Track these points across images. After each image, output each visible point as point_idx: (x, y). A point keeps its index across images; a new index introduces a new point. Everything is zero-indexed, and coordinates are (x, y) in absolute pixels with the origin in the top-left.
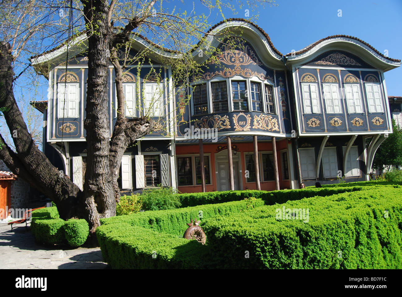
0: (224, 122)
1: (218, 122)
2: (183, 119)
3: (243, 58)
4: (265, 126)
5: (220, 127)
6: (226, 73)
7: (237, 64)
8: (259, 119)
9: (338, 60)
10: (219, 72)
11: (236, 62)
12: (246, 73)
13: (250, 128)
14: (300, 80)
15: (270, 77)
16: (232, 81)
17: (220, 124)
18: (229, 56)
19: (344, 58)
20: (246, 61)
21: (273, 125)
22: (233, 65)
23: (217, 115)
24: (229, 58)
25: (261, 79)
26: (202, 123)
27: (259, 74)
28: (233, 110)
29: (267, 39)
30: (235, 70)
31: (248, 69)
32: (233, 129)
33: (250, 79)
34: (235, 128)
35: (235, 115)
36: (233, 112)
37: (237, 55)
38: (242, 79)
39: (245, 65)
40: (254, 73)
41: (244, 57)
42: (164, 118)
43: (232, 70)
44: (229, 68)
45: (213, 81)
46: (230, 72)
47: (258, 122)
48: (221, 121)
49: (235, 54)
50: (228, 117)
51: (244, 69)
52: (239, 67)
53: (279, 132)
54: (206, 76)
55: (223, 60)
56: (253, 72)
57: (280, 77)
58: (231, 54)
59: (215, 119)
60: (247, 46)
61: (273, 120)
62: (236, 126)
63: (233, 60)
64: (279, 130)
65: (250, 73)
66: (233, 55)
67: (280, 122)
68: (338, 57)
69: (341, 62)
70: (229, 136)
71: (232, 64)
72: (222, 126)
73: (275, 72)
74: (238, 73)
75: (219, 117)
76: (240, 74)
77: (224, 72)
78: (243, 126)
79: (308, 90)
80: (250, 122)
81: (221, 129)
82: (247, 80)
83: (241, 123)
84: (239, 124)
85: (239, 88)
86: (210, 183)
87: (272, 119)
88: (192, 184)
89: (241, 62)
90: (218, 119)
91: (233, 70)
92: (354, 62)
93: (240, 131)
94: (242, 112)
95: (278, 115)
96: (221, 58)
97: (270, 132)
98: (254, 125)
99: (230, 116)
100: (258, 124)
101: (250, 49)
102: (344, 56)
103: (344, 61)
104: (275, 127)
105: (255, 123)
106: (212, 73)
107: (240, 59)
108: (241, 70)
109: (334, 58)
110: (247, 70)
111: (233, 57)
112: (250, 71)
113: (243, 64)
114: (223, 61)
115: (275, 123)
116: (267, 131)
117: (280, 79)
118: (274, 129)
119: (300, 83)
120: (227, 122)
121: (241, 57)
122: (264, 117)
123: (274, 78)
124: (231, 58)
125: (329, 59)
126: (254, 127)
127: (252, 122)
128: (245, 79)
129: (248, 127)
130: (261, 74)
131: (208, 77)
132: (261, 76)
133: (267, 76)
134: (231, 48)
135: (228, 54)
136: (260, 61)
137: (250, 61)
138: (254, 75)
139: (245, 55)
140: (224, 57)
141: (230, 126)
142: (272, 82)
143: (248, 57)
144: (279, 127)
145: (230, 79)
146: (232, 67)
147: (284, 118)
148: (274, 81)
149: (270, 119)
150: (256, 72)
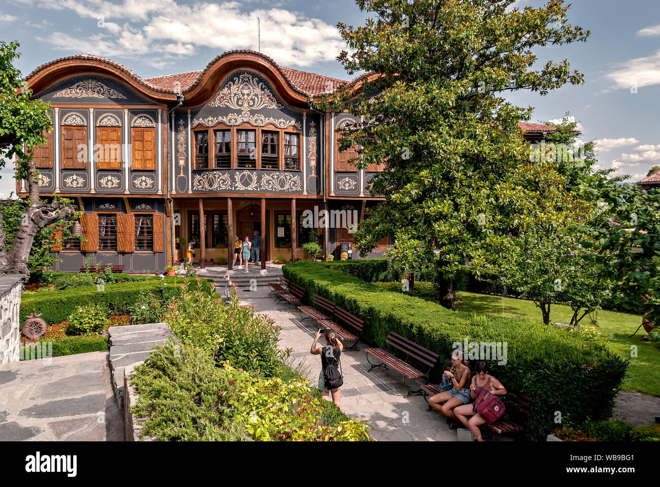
0: (224, 181)
1: (219, 180)
2: (182, 173)
3: (253, 100)
4: (278, 187)
6: (230, 119)
7: (246, 108)
8: (269, 178)
10: (223, 118)
11: (244, 105)
12: (256, 121)
14: (335, 127)
15: (295, 123)
16: (238, 130)
17: (220, 183)
18: (236, 98)
20: (258, 105)
21: (292, 185)
22: (240, 109)
23: (218, 172)
24: (236, 100)
25: (279, 126)
26: (202, 180)
27: (277, 121)
28: (236, 166)
30: (242, 117)
31: (259, 115)
33: (261, 129)
35: (237, 173)
36: (236, 170)
37: (246, 97)
38: (250, 127)
39: (256, 109)
40: (269, 119)
41: (256, 98)
43: (238, 115)
44: (235, 114)
46: (235, 119)
47: (267, 182)
48: (221, 179)
49: (243, 95)
50: (229, 175)
51: (254, 115)
52: (248, 112)
53: (302, 193)
54: (209, 121)
55: (229, 102)
57: (313, 122)
58: (238, 94)
59: (215, 177)
60: (261, 84)
61: (294, 178)
63: (240, 103)
64: (302, 190)
65: (261, 120)
66: (240, 96)
67: (305, 181)
70: (231, 198)
71: (238, 108)
72: (222, 186)
73: (305, 115)
74: (246, 120)
75: (219, 174)
76: (249, 121)
77: (228, 118)
80: (255, 183)
81: (221, 189)
82: (257, 129)
87: (292, 177)
89: (251, 106)
90: (218, 178)
91: (240, 116)
94: (246, 170)
95: (303, 172)
96: (225, 99)
97: (286, 194)
98: (261, 186)
99: (233, 174)
100: (267, 185)
101: (265, 88)
104: (295, 187)
105: (263, 184)
106: (215, 118)
107: (250, 101)
108: (249, 117)
110: (257, 116)
111: (240, 99)
112: (262, 117)
114: (228, 104)
116: (281, 192)
117: (313, 124)
118: (292, 190)
120: (228, 182)
121: (252, 99)
122: (278, 175)
123: (302, 123)
124: (238, 100)
126: (260, 189)
127: (259, 182)
128: (254, 128)
130: (280, 120)
131: (210, 123)
132: (280, 123)
133: (290, 122)
134: (239, 87)
135: (235, 94)
136: (280, 103)
137: (264, 103)
138: (268, 121)
139: (256, 95)
140: (230, 99)
141: (231, 186)
142: (299, 128)
143: (261, 98)
144: (302, 187)
145: (235, 128)
146: (239, 112)
147: (312, 176)
148: (302, 127)
149: (288, 177)
150: (272, 118)
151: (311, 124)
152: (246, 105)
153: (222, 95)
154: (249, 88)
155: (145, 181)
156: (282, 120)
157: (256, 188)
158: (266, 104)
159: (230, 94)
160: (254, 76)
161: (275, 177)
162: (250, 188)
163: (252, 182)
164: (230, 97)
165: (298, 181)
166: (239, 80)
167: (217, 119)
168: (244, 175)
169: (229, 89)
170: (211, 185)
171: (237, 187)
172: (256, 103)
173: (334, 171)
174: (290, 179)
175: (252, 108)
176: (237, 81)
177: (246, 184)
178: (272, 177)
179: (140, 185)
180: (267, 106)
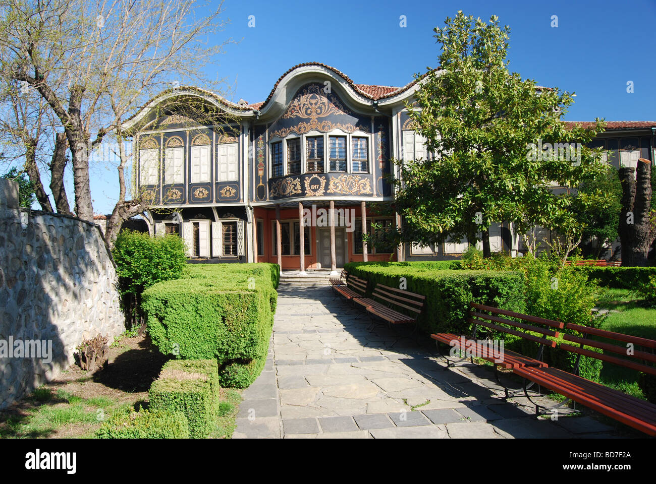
0: (295, 185)
1: (290, 185)
2: (261, 182)
3: (320, 108)
4: (346, 189)
5: (292, 192)
6: (300, 128)
7: (314, 116)
8: (337, 181)
10: (294, 127)
11: (312, 114)
12: (324, 127)
13: (324, 193)
14: (401, 127)
15: (363, 127)
16: (307, 138)
17: (292, 188)
18: (305, 107)
21: (361, 187)
22: (309, 118)
23: (290, 178)
24: (305, 109)
25: (346, 131)
26: (277, 187)
27: (344, 126)
28: (305, 172)
29: (349, 83)
30: (311, 124)
31: (326, 122)
32: (303, 194)
33: (328, 134)
34: (306, 193)
35: (307, 178)
36: (305, 174)
37: (314, 105)
38: (318, 134)
39: (323, 116)
40: (336, 125)
41: (323, 106)
42: (238, 183)
43: (307, 124)
44: (304, 123)
45: (287, 138)
46: (304, 127)
47: (335, 184)
49: (311, 104)
50: (299, 180)
51: (321, 122)
52: (316, 120)
53: (371, 195)
54: (282, 132)
55: (298, 112)
56: (334, 125)
57: (381, 125)
58: (307, 105)
59: (287, 183)
61: (363, 180)
62: (308, 191)
63: (309, 112)
64: (371, 193)
65: (329, 126)
66: (309, 106)
67: (374, 183)
70: (301, 202)
71: (307, 117)
72: (293, 191)
73: (373, 119)
74: (314, 127)
75: (291, 180)
76: (316, 128)
77: (299, 127)
78: (315, 190)
79: (412, 141)
80: (324, 186)
81: (292, 193)
82: (324, 134)
83: (314, 187)
84: (310, 187)
85: (316, 145)
86: (309, 254)
87: (360, 180)
88: (289, 254)
89: (318, 114)
90: (290, 183)
91: (309, 124)
93: (311, 196)
94: (315, 174)
95: (372, 174)
96: (296, 110)
97: (355, 196)
98: (329, 189)
99: (302, 178)
100: (335, 187)
101: (331, 96)
104: (364, 189)
105: (331, 186)
106: (287, 129)
107: (318, 110)
108: (317, 124)
110: (324, 123)
111: (309, 108)
112: (330, 123)
113: (320, 116)
114: (298, 114)
115: (365, 185)
116: (351, 195)
117: (381, 127)
118: (361, 192)
119: (402, 131)
120: (299, 187)
121: (319, 107)
122: (346, 178)
123: (370, 127)
124: (307, 109)
126: (328, 192)
127: (327, 185)
128: (322, 134)
129: (322, 191)
130: (347, 125)
131: (284, 133)
132: (347, 128)
133: (357, 127)
134: (307, 98)
135: (304, 105)
136: (347, 109)
137: (331, 110)
138: (335, 127)
139: (323, 104)
140: (300, 109)
141: (301, 190)
142: (368, 132)
143: (328, 105)
144: (372, 189)
145: (304, 136)
146: (307, 121)
147: (382, 178)
148: (370, 130)
149: (357, 180)
150: (339, 124)
151: (379, 127)
152: (314, 113)
153: (292, 107)
154: (317, 98)
155: (229, 191)
156: (349, 125)
160: (321, 86)
161: (343, 179)
164: (300, 108)
165: (367, 184)
166: (307, 91)
167: (289, 129)
168: (313, 180)
169: (299, 100)
170: (284, 191)
171: (306, 191)
172: (323, 111)
174: (358, 182)
176: (306, 93)
178: (340, 180)
179: (226, 194)
180: (334, 112)
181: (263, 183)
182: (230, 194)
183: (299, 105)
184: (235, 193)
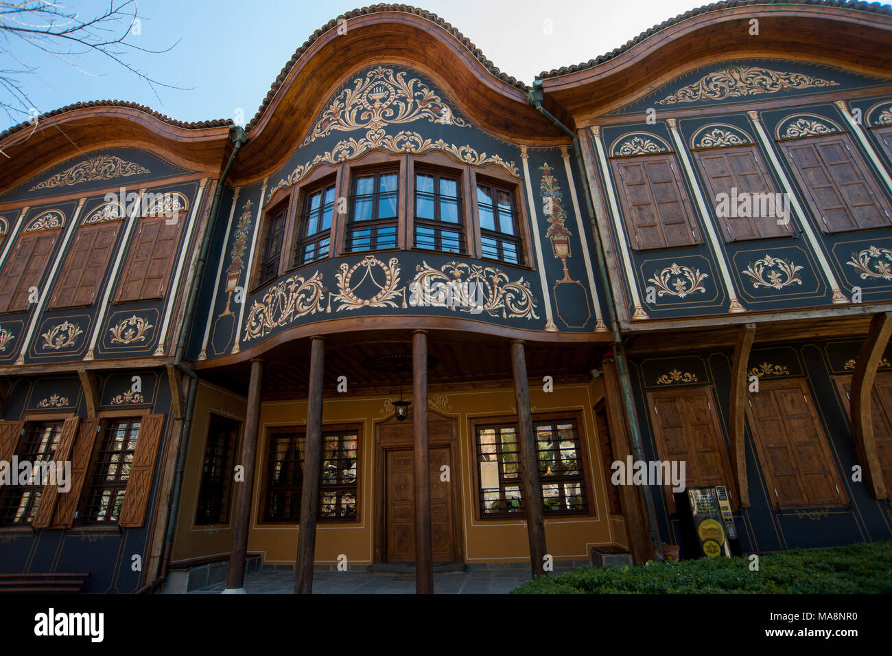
0: (309, 293)
2: (227, 307)
5: (296, 313)
6: (339, 153)
7: (376, 124)
9: (740, 84)
10: (323, 156)
11: (372, 119)
12: (400, 144)
14: (606, 152)
15: (504, 161)
17: (298, 301)
18: (354, 111)
19: (762, 77)
20: (405, 115)
21: (508, 300)
22: (363, 128)
23: (296, 277)
24: (355, 114)
25: (462, 161)
27: (454, 147)
28: (339, 250)
30: (367, 141)
31: (409, 133)
33: (415, 159)
35: (344, 266)
36: (340, 255)
37: (377, 105)
38: (385, 159)
39: (401, 123)
40: (433, 142)
41: (402, 105)
43: (357, 141)
44: (351, 139)
45: (305, 182)
46: (350, 149)
48: (300, 293)
49: (372, 102)
50: (321, 276)
51: (395, 134)
52: (382, 131)
53: (540, 325)
54: (294, 177)
55: (339, 123)
56: (429, 141)
57: (545, 164)
58: (361, 104)
59: (288, 291)
60: (415, 80)
61: (511, 283)
62: (344, 298)
63: (364, 118)
64: (539, 319)
65: (414, 142)
66: (365, 106)
67: (545, 292)
68: (736, 76)
69: (752, 88)
71: (359, 127)
72: (301, 308)
73: (524, 150)
74: (375, 145)
75: (298, 281)
89: (389, 118)
90: (296, 291)
91: (362, 140)
92: (806, 79)
95: (537, 271)
96: (333, 120)
101: (422, 87)
102: (761, 72)
103: (764, 83)
106: (307, 165)
107: (387, 110)
108: (384, 138)
109: (724, 81)
110: (404, 134)
111: (365, 110)
112: (417, 138)
114: (337, 127)
115: (520, 295)
117: (546, 167)
118: (514, 316)
119: (609, 160)
121: (391, 106)
122: (466, 269)
123: (519, 165)
124: (359, 113)
125: (705, 87)
127: (406, 282)
128: (396, 159)
130: (463, 148)
131: (297, 177)
132: (464, 153)
133: (488, 156)
134: (363, 92)
135: (354, 106)
136: (461, 116)
137: (420, 112)
138: (433, 146)
139: (403, 99)
140: (343, 116)
141: (324, 304)
142: (514, 174)
143: (415, 103)
144: (540, 310)
145: (348, 167)
146: (359, 134)
147: (565, 280)
148: (521, 172)
149: (496, 280)
150: (441, 141)
151: (541, 168)
152: (377, 118)
153: (325, 117)
154: (386, 89)
155: (134, 327)
156: (468, 149)
157: (398, 300)
158: (426, 115)
159: (345, 107)
160: (396, 69)
161: (457, 273)
162: (376, 303)
163: (383, 284)
164: (344, 113)
165: (527, 294)
166: (364, 81)
167: (310, 164)
168: (362, 269)
169: (343, 101)
170: (278, 316)
171: (339, 303)
172: (401, 113)
173: (630, 249)
174: (501, 284)
175: (392, 122)
176: (360, 84)
177: (367, 291)
178: (447, 272)
179: (123, 336)
180: (429, 117)
181: (231, 310)
182: (134, 335)
183: (341, 109)
184: (148, 333)
